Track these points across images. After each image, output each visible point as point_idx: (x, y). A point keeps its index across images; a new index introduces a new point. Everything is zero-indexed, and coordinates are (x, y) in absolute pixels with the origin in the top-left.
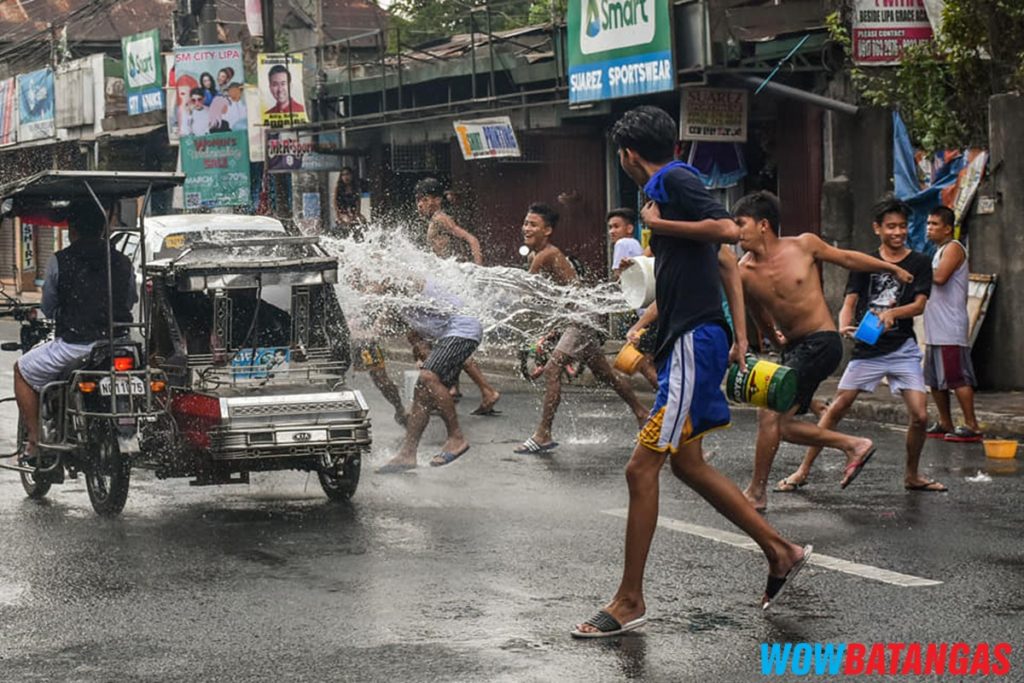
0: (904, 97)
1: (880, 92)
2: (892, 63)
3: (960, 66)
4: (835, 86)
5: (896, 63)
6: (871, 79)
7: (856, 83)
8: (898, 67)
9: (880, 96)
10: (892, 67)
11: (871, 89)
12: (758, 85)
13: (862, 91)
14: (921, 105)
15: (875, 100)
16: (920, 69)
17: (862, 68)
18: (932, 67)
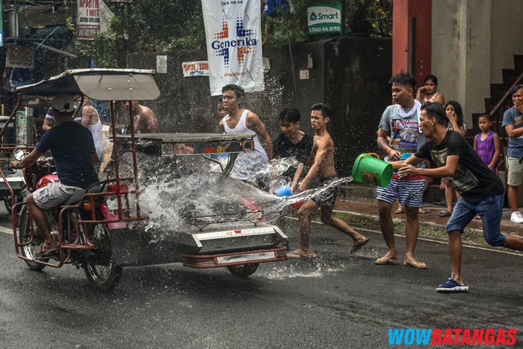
0: (95, 53)
1: (86, 51)
2: (91, 39)
3: (116, 41)
4: (69, 47)
5: (92, 39)
6: (83, 45)
7: (77, 46)
8: (93, 41)
9: (86, 52)
10: (90, 41)
11: (83, 49)
12: (37, 46)
13: (79, 50)
14: (102, 56)
15: (84, 54)
16: (101, 42)
17: (80, 40)
18: (106, 41)
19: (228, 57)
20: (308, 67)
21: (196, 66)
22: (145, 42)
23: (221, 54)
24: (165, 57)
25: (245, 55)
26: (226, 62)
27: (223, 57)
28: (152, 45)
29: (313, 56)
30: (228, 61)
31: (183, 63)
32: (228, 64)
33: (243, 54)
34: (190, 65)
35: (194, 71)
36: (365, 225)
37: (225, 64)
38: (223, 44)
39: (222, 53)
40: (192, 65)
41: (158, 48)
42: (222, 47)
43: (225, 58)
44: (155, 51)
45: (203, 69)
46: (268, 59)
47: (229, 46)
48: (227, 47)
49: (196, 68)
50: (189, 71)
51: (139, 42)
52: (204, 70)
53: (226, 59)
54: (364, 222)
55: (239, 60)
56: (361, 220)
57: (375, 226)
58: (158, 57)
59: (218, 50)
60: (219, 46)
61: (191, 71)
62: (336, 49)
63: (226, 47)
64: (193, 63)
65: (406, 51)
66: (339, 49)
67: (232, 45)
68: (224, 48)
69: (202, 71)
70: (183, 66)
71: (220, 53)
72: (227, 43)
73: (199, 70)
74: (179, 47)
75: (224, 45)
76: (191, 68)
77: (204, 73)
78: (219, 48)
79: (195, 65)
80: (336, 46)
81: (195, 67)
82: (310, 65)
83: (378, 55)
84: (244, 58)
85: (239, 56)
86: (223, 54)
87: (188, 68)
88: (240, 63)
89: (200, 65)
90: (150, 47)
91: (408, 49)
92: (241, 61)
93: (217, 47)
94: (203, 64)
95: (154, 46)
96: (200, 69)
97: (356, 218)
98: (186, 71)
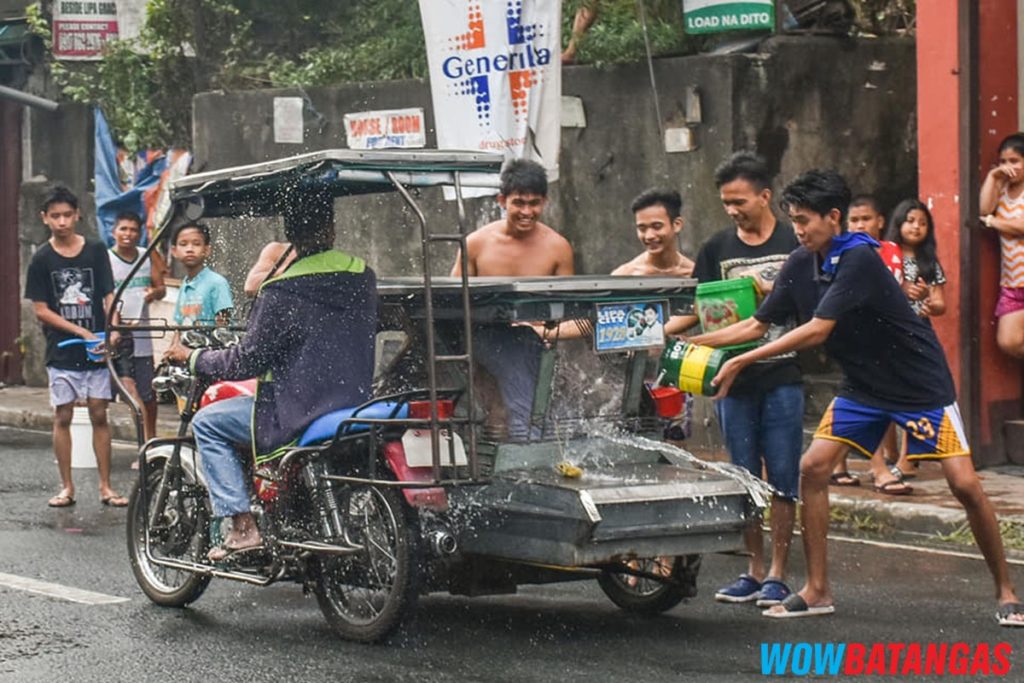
0: (106, 93)
1: (82, 88)
2: (94, 58)
3: (164, 62)
4: (34, 80)
5: (98, 58)
6: (72, 74)
7: (56, 79)
8: (101, 62)
9: (81, 93)
10: (93, 62)
11: (72, 85)
13: (63, 87)
14: (124, 102)
15: (76, 97)
16: (122, 65)
17: (62, 62)
18: (135, 63)
19: (486, 99)
20: (688, 120)
21: (383, 123)
22: (242, 65)
23: (468, 92)
24: (298, 102)
25: (527, 90)
26: (483, 113)
27: (473, 98)
28: (259, 70)
29: (701, 93)
30: (487, 108)
31: (348, 116)
32: (487, 116)
33: (523, 88)
34: (366, 121)
35: (376, 135)
36: (863, 528)
37: (480, 117)
38: (472, 63)
39: (470, 87)
40: (373, 120)
41: (277, 79)
42: (469, 73)
43: (479, 100)
44: (268, 85)
45: (402, 130)
46: (578, 100)
47: (488, 70)
48: (484, 72)
49: (383, 129)
50: (365, 137)
51: (223, 63)
52: (406, 134)
53: (483, 104)
54: (863, 521)
55: (516, 105)
56: (852, 517)
57: (894, 531)
58: (277, 101)
59: (458, 81)
60: (460, 69)
61: (369, 136)
62: (762, 71)
63: (479, 71)
64: (373, 115)
65: (954, 73)
66: (768, 71)
67: (497, 68)
68: (476, 74)
69: (399, 135)
70: (347, 123)
71: (465, 88)
72: (483, 62)
73: (391, 134)
74: (333, 74)
75: (475, 66)
76: (369, 127)
77: (406, 139)
78: (461, 73)
79: (378, 120)
80: (760, 63)
81: (379, 126)
82: (694, 113)
83: (868, 85)
84: (527, 99)
85: (515, 96)
86: (473, 91)
87: (359, 128)
88: (517, 112)
89: (394, 119)
90: (254, 76)
91: (960, 69)
92: (520, 108)
93: (456, 73)
94: (401, 118)
95: (265, 75)
96: (395, 131)
97: (839, 513)
98: (355, 135)
